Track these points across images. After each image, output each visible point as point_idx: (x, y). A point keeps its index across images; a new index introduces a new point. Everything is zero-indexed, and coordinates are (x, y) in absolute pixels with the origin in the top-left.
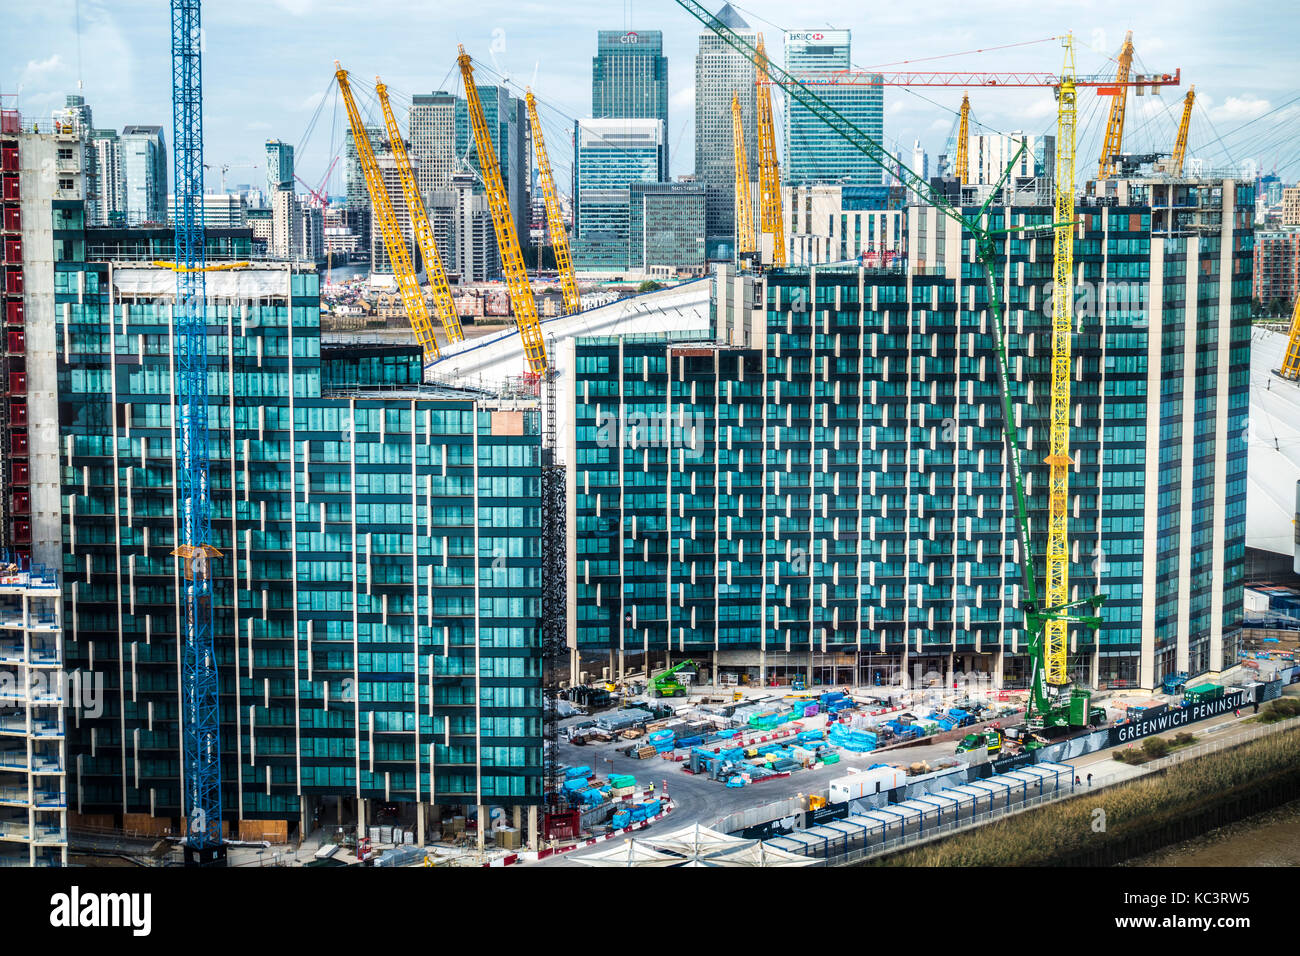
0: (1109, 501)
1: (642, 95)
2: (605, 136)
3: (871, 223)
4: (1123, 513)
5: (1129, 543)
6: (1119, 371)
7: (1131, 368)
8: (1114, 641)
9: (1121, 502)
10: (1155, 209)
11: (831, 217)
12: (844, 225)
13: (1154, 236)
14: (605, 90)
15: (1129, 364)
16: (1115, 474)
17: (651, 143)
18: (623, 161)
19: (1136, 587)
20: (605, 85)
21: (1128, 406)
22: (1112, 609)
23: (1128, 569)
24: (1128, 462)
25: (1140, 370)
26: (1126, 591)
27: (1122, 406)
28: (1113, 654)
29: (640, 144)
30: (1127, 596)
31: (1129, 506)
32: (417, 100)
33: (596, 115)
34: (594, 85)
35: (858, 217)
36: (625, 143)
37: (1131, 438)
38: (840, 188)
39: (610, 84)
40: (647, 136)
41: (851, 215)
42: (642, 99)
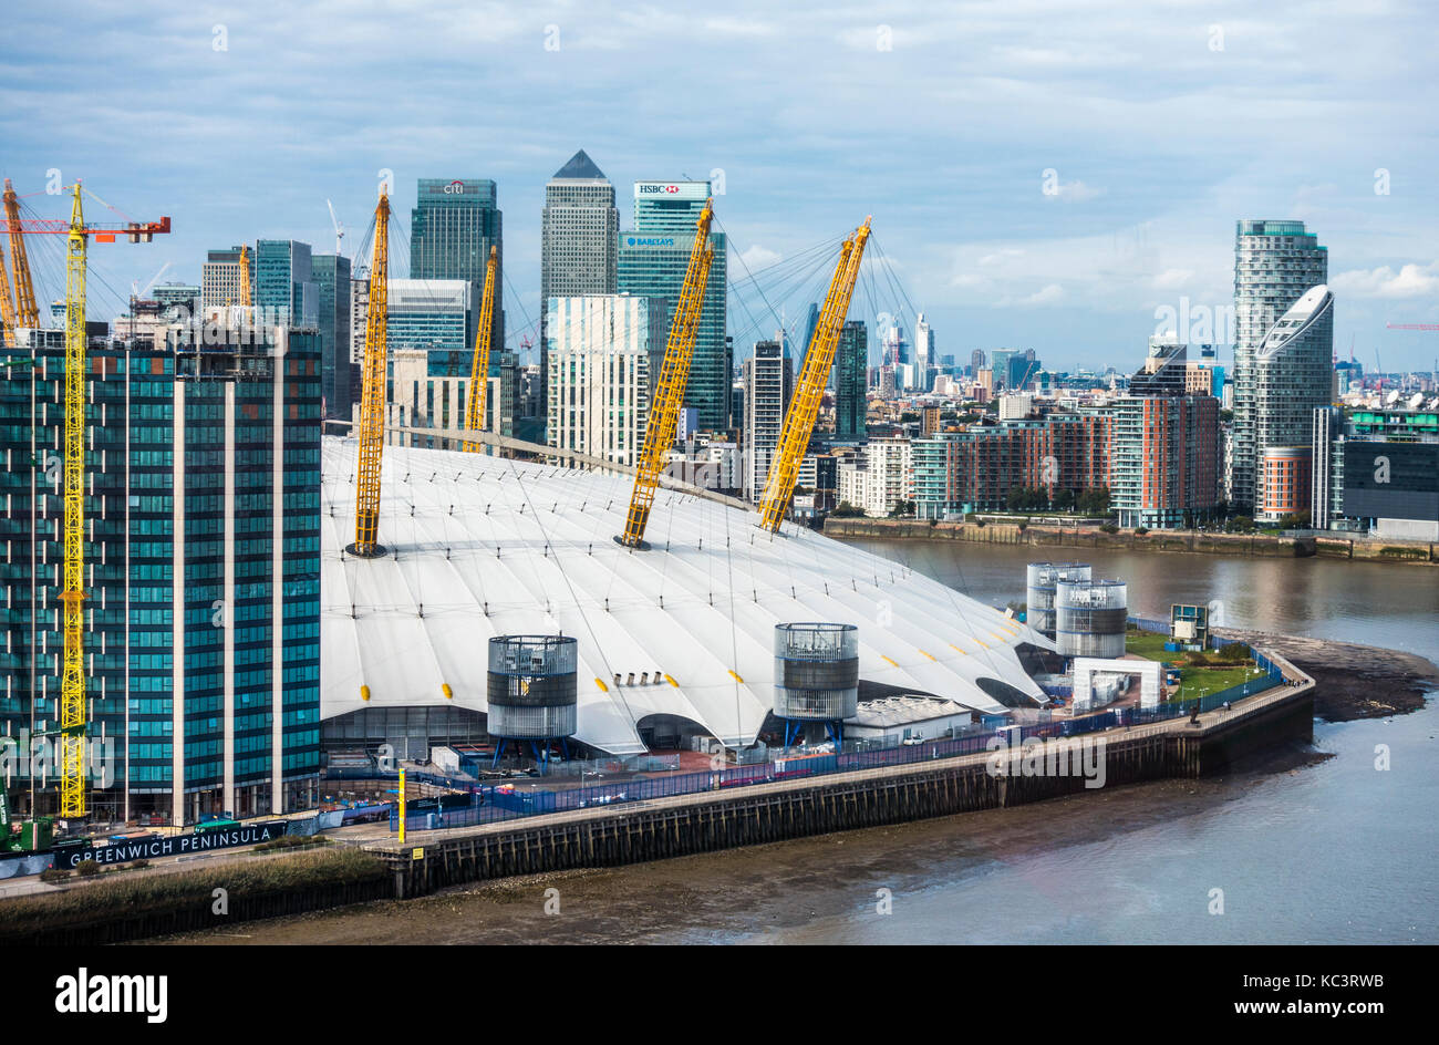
0: (136, 638)
1: (468, 253)
2: (404, 300)
3: (461, 391)
4: (151, 651)
5: (158, 680)
6: (144, 509)
7: (157, 508)
8: (145, 778)
9: (148, 639)
10: (178, 353)
11: (416, 383)
12: (430, 392)
13: (178, 379)
14: (425, 247)
15: (155, 504)
16: (142, 612)
17: (458, 308)
18: (425, 328)
19: (166, 725)
20: (425, 241)
21: (155, 545)
22: (142, 746)
23: (157, 706)
24: (155, 599)
25: (166, 510)
26: (157, 729)
27: (148, 545)
28: (143, 791)
29: (445, 308)
30: (157, 733)
31: (157, 644)
32: (213, 256)
33: (413, 276)
34: (413, 241)
35: (446, 385)
36: (429, 308)
37: (158, 576)
38: (425, 352)
39: (431, 241)
40: (453, 300)
41: (438, 382)
42: (468, 259)
